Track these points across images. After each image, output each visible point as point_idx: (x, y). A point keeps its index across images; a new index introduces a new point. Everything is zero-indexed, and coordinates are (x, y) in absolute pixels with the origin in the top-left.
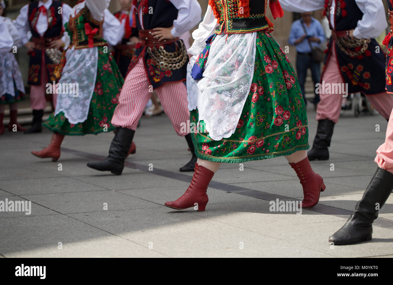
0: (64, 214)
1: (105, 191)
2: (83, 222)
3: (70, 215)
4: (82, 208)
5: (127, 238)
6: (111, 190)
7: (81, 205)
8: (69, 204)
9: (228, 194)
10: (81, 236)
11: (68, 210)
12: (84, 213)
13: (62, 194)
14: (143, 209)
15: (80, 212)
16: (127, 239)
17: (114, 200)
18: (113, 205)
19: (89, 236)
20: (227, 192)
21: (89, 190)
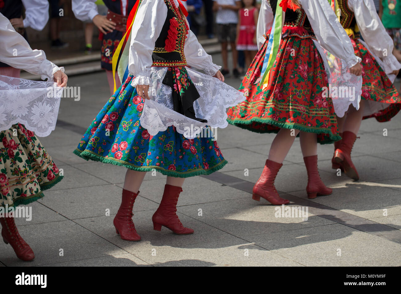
0: (71, 220)
1: (106, 186)
2: (91, 230)
3: (77, 221)
4: (87, 211)
5: (133, 253)
6: (112, 184)
7: (86, 206)
8: (74, 205)
9: (224, 187)
10: (91, 251)
11: (75, 214)
12: (90, 217)
13: (66, 190)
14: (144, 211)
15: (86, 217)
16: (133, 255)
17: (116, 198)
18: (116, 206)
19: (97, 250)
20: (222, 184)
21: (91, 184)
